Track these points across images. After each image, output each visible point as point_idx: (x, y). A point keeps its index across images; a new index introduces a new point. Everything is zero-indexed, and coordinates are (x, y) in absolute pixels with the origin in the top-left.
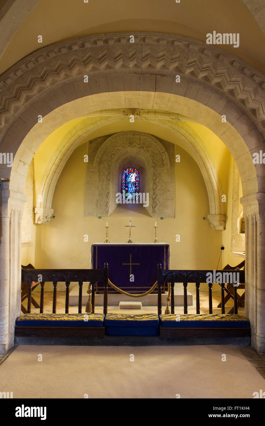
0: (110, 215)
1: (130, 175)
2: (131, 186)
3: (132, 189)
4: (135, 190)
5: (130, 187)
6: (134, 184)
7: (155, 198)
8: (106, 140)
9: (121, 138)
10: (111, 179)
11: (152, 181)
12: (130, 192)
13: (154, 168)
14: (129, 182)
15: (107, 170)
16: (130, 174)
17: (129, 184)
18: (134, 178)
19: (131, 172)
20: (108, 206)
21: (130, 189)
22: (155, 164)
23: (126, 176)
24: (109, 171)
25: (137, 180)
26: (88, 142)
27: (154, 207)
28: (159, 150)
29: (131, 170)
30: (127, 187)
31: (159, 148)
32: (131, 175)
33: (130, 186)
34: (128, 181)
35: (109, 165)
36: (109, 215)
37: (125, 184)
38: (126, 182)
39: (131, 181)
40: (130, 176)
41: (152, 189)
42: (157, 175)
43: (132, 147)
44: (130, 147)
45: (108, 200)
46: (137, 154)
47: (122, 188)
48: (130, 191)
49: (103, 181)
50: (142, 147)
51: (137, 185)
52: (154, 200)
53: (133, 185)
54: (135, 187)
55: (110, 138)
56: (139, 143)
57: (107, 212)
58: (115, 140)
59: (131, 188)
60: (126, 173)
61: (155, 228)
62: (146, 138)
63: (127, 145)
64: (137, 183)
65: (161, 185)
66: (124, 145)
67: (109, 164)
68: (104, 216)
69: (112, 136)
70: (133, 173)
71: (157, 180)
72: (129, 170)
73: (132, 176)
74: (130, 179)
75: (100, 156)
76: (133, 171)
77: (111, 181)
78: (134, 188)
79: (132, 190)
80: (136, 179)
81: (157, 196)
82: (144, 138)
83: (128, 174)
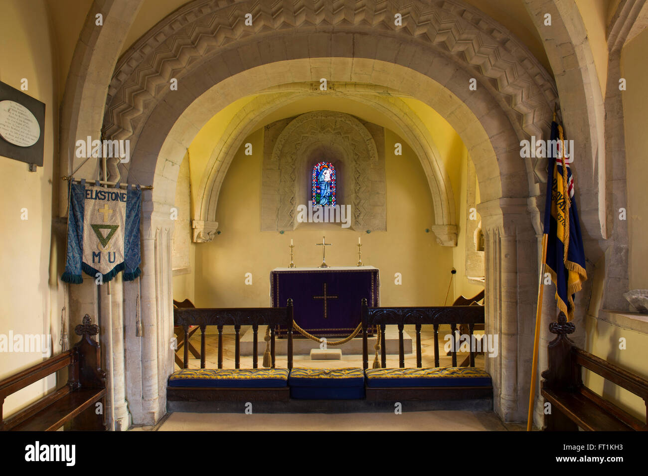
0: (297, 229)
1: (323, 172)
2: (325, 187)
3: (326, 191)
4: (330, 192)
5: (324, 189)
6: (329, 184)
7: (358, 204)
8: (288, 124)
9: (309, 121)
10: (297, 179)
11: (354, 179)
12: (324, 195)
13: (356, 161)
14: (323, 181)
15: (291, 166)
16: (323, 170)
17: (322, 184)
18: (329, 176)
19: (324, 168)
20: (293, 216)
21: (323, 191)
22: (357, 156)
23: (318, 174)
24: (294, 167)
26: (264, 128)
27: (357, 216)
28: (363, 136)
29: (325, 165)
30: (319, 188)
31: (362, 134)
32: (325, 172)
33: (323, 188)
34: (321, 180)
35: (293, 159)
36: (294, 228)
38: (317, 182)
39: (325, 180)
40: (323, 174)
41: (354, 191)
42: (360, 172)
43: (324, 133)
44: (322, 134)
45: (292, 208)
46: (333, 143)
47: (313, 191)
49: (285, 181)
50: (339, 133)
52: (357, 207)
53: (328, 186)
54: (331, 188)
55: (295, 121)
56: (334, 127)
57: (292, 225)
58: (300, 124)
60: (317, 170)
61: (359, 245)
62: (344, 120)
63: (317, 130)
65: (366, 186)
66: (313, 131)
67: (293, 157)
68: (287, 231)
69: (297, 119)
70: (327, 170)
71: (361, 179)
72: (321, 165)
73: (325, 173)
74: (323, 177)
75: (281, 146)
76: (327, 167)
77: (296, 182)
78: (329, 190)
80: (331, 177)
81: (361, 201)
82: (341, 121)
83: (320, 170)
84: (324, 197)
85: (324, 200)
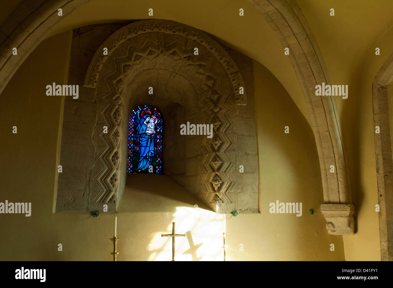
0: (120, 207)
1: (145, 119)
2: (147, 143)
4: (154, 151)
5: (145, 145)
6: (152, 138)
7: (219, 169)
8: (113, 32)
9: (146, 33)
12: (145, 155)
14: (144, 134)
15: (116, 100)
16: (145, 117)
17: (142, 138)
18: (153, 127)
19: (145, 114)
20: (116, 184)
21: (143, 148)
23: (137, 122)
25: (158, 130)
26: (72, 32)
27: (216, 188)
28: (225, 67)
29: (147, 109)
30: (138, 144)
31: (224, 64)
32: (147, 120)
33: (144, 143)
34: (140, 132)
35: (119, 90)
37: (133, 137)
38: (135, 134)
39: (147, 132)
40: (145, 122)
42: (221, 119)
43: (169, 55)
44: (166, 56)
45: (114, 171)
46: (174, 74)
48: (144, 153)
51: (158, 140)
53: (151, 141)
54: (156, 145)
55: (124, 28)
56: (184, 48)
57: (114, 200)
58: (133, 35)
59: (147, 146)
60: (136, 115)
62: (198, 41)
63: (159, 49)
64: (158, 137)
65: (230, 142)
66: (152, 49)
69: (128, 26)
70: (151, 117)
72: (142, 110)
73: (148, 122)
74: (144, 127)
76: (150, 113)
78: (152, 148)
79: (149, 152)
80: (156, 129)
81: (223, 162)
82: (194, 41)
83: (141, 117)
84: (145, 157)
85: (145, 163)
